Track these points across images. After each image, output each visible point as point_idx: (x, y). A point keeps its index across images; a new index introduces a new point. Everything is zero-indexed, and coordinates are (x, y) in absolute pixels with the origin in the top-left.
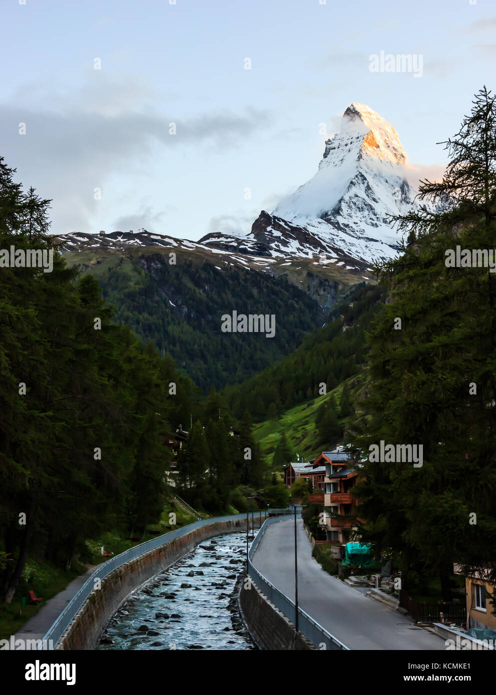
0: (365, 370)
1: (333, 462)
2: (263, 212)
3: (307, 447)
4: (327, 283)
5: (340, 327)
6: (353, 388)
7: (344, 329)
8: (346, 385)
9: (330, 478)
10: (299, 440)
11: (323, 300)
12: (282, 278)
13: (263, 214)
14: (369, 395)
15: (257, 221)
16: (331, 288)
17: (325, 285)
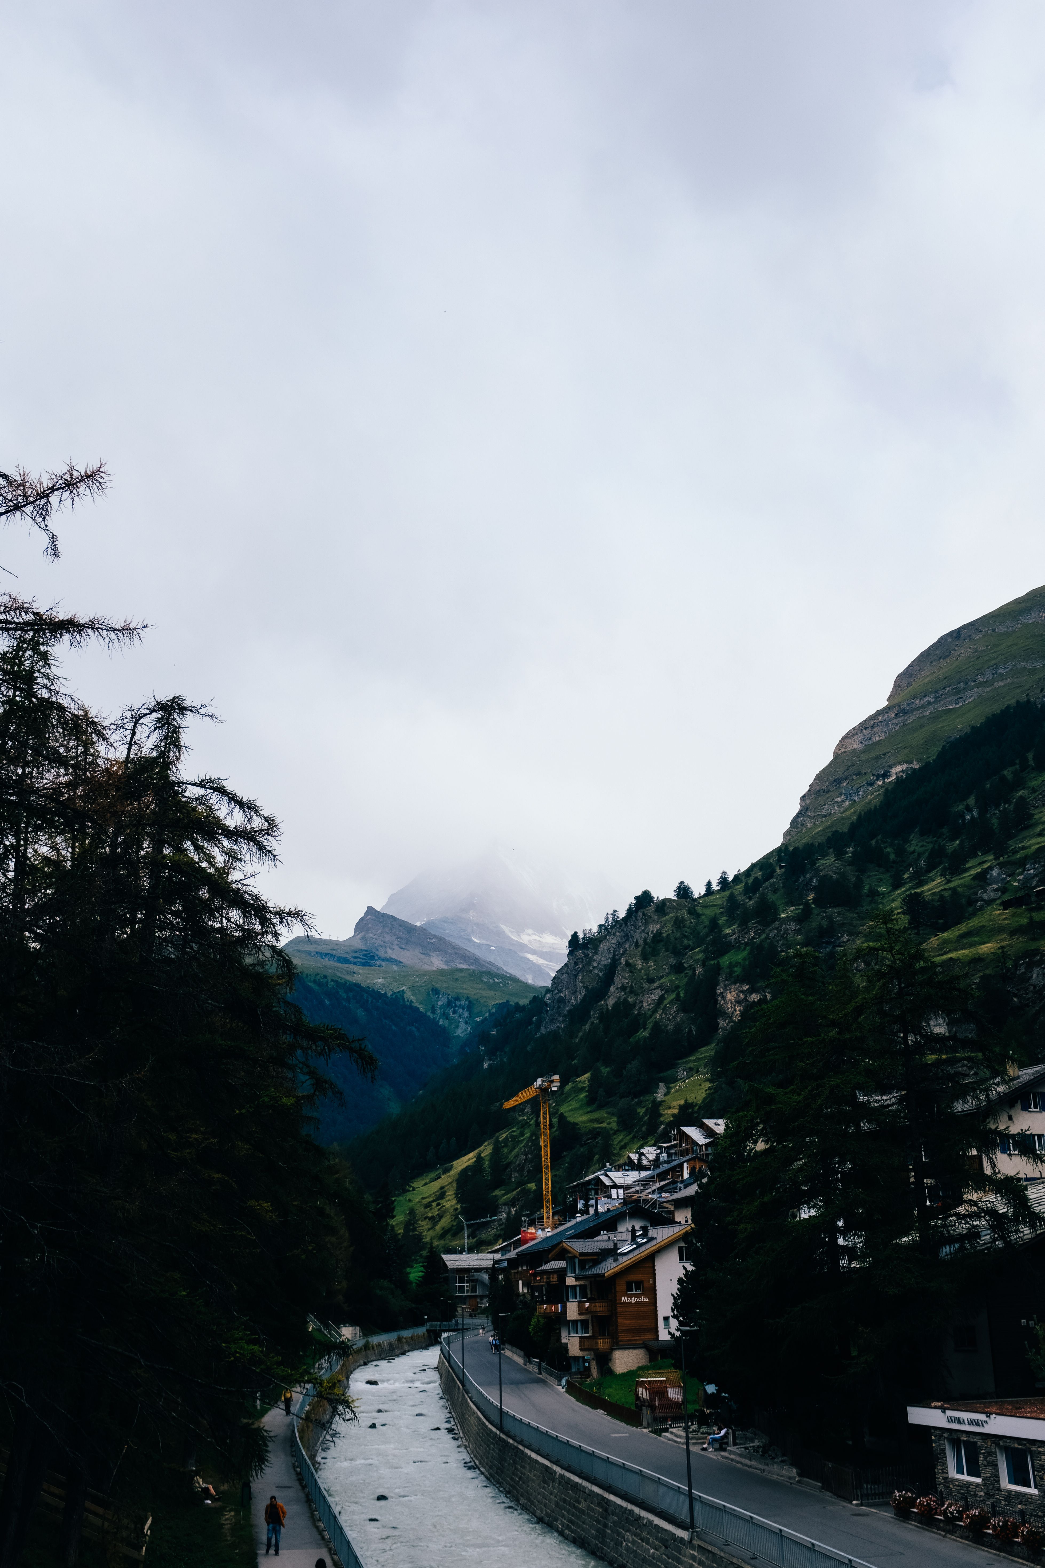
0: (520, 1121)
1: (582, 1254)
2: (370, 908)
3: (445, 1231)
4: (458, 1003)
5: (480, 1062)
6: (506, 1146)
7: (486, 1066)
8: (497, 1141)
9: (577, 1278)
10: (434, 1220)
11: (453, 1026)
12: (396, 996)
13: (370, 910)
14: (530, 1156)
15: (361, 920)
16: (463, 1009)
17: (456, 1006)
